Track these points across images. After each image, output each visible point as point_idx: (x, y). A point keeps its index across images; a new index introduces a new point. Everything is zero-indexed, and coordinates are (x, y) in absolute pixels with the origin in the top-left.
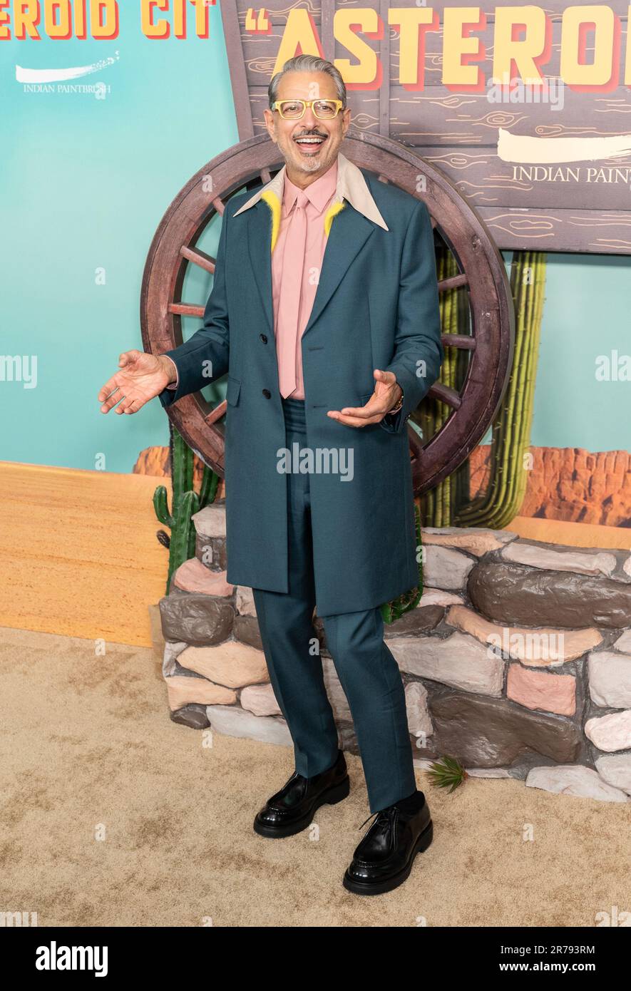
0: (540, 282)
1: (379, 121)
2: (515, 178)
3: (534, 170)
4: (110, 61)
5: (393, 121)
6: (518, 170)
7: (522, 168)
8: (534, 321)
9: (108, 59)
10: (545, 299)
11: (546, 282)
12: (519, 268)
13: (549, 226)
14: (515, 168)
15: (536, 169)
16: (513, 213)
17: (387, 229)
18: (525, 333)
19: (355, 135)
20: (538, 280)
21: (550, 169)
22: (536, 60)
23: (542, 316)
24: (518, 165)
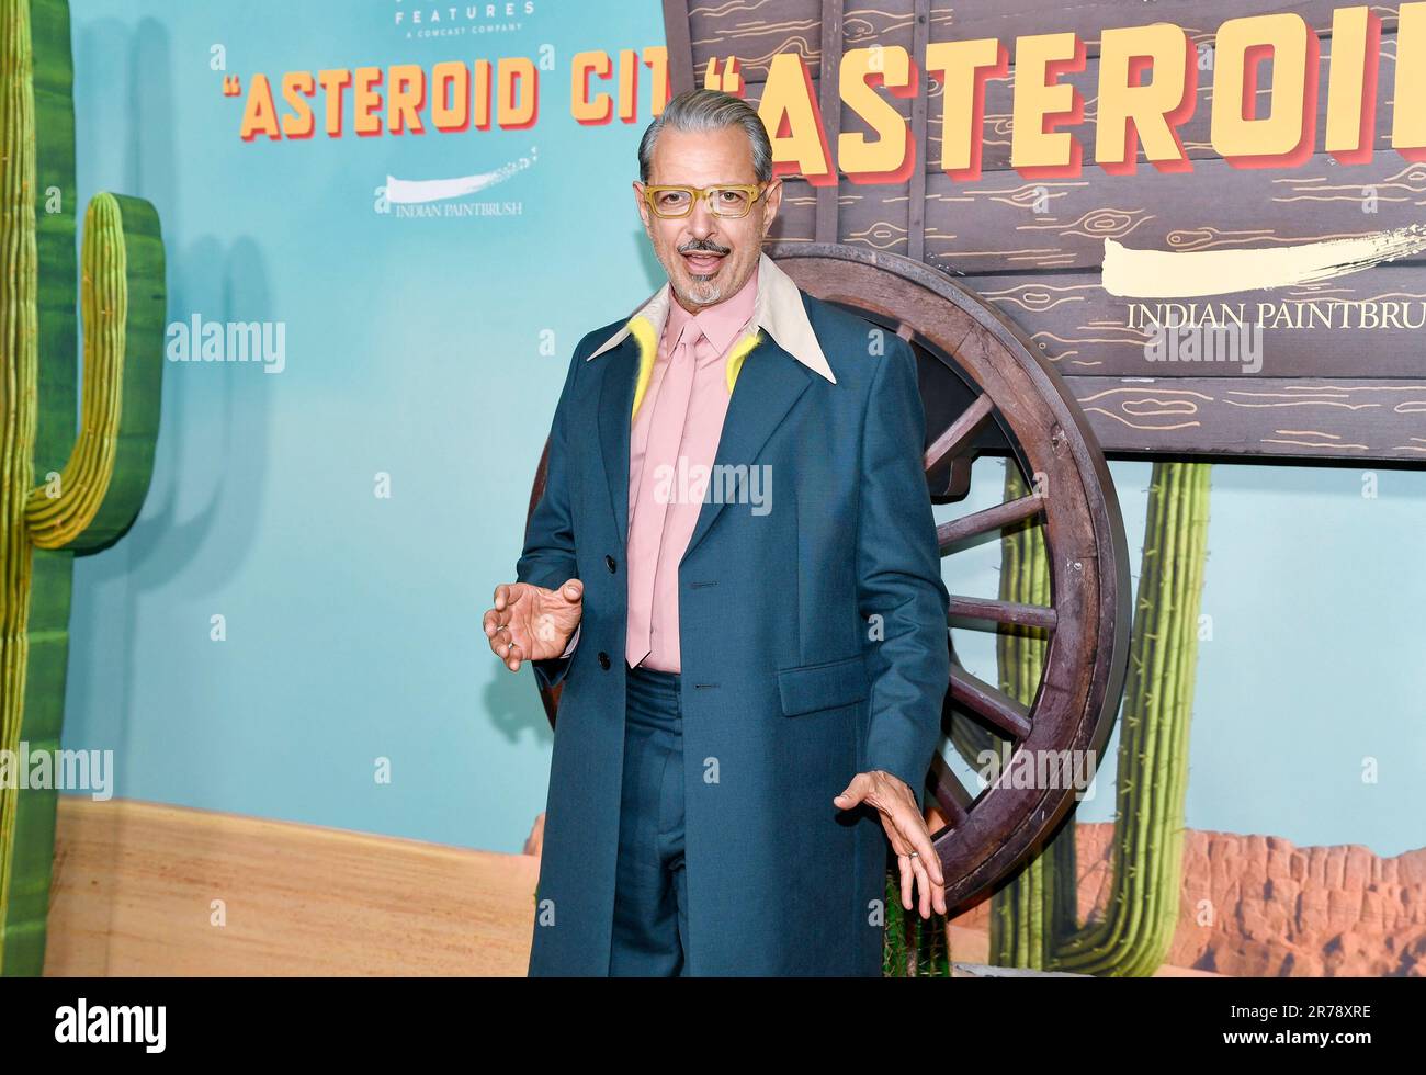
0: (1200, 523)
1: (907, 235)
2: (1131, 325)
3: (1164, 309)
4: (524, 163)
5: (929, 233)
6: (1137, 311)
7: (1143, 307)
8: (1190, 593)
9: (521, 160)
10: (1209, 553)
11: (1209, 521)
12: (1161, 496)
13: (1191, 408)
14: (1132, 307)
15: (1168, 307)
16: (1128, 386)
17: (834, 381)
18: (1172, 614)
19: (863, 256)
20: (1195, 517)
21: (1193, 306)
22: (1168, 117)
23: (1203, 584)
24: (1137, 301)
